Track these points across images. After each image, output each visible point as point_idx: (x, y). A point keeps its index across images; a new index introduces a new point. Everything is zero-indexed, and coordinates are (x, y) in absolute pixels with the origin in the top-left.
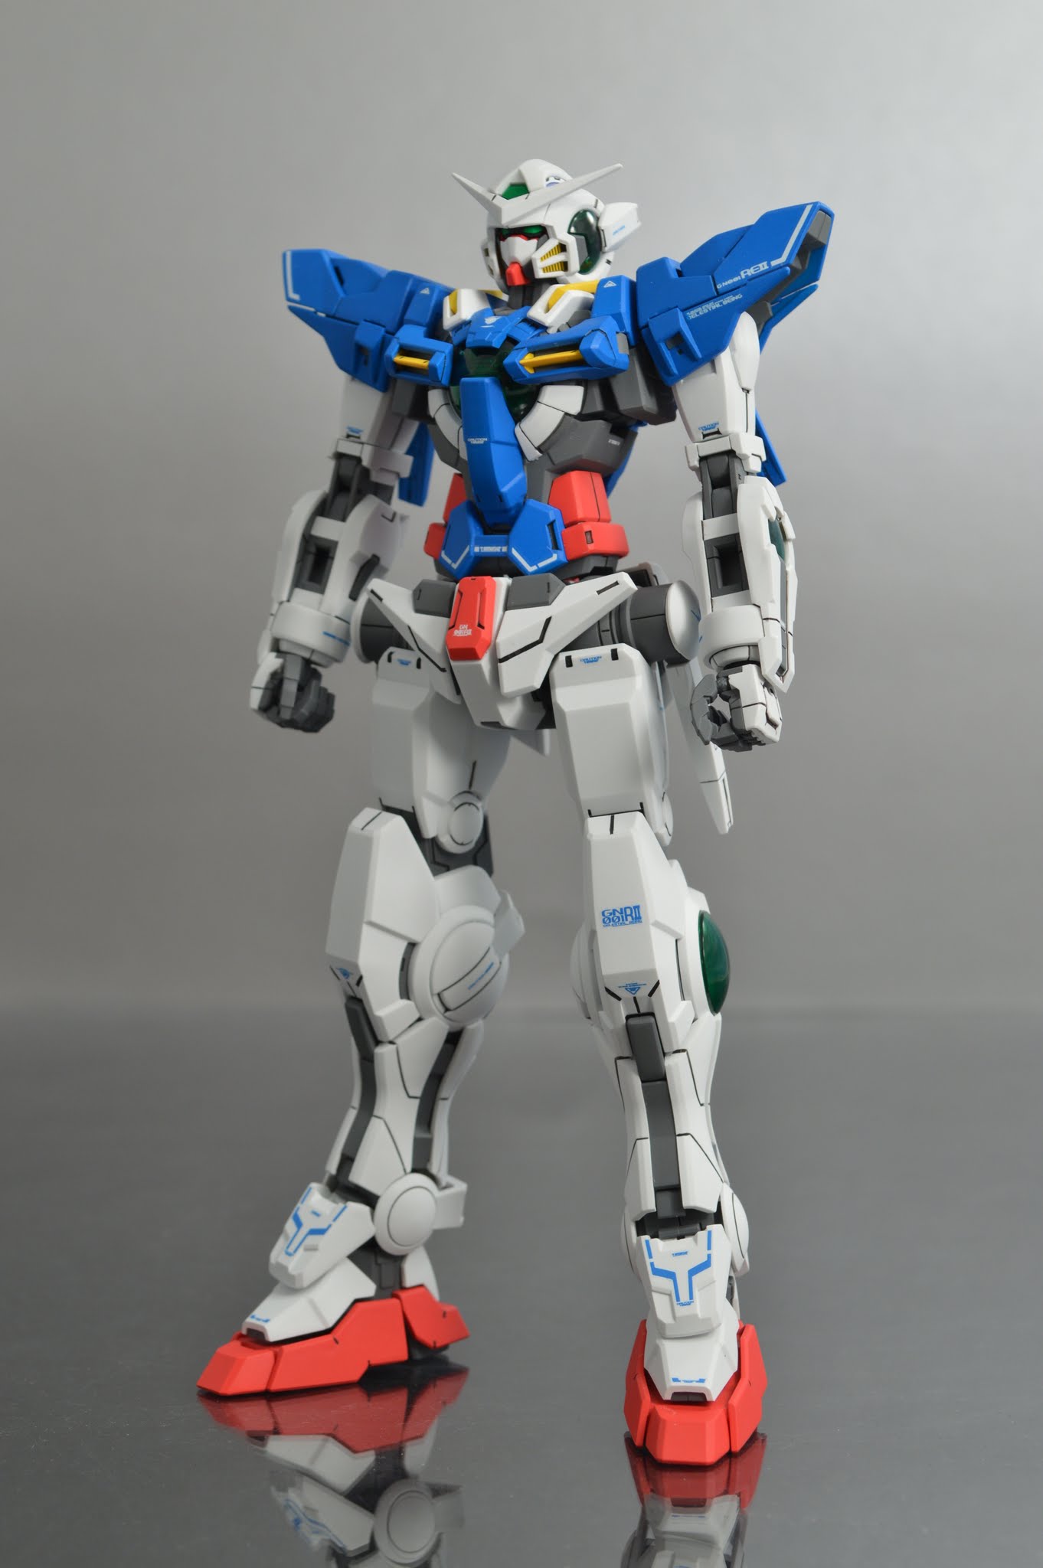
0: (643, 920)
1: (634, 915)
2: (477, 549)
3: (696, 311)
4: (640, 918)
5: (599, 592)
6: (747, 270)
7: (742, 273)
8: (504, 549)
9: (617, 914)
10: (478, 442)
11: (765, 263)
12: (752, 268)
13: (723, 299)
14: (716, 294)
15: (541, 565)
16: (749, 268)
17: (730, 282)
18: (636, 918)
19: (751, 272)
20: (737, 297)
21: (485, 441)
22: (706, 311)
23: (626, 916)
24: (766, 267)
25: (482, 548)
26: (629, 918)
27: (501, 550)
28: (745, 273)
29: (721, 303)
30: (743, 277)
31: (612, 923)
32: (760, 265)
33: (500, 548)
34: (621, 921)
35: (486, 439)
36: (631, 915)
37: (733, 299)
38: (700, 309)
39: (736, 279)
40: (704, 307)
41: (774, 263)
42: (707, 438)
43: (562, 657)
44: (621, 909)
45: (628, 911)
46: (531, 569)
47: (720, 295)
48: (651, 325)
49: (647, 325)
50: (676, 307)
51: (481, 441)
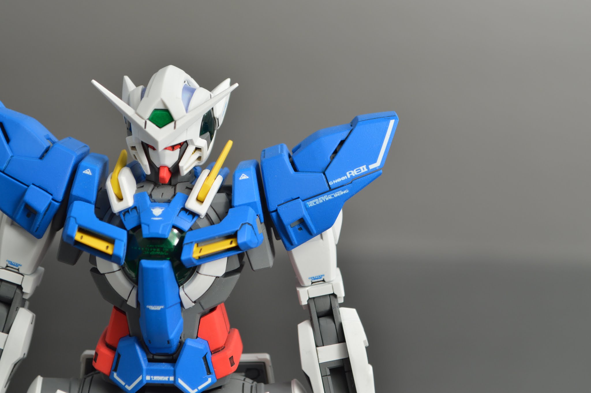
3: (314, 201)
6: (351, 171)
7: (348, 173)
12: (355, 170)
13: (334, 193)
14: (328, 188)
16: (353, 170)
17: (339, 180)
19: (354, 173)
20: (345, 192)
22: (322, 202)
24: (366, 170)
28: (350, 173)
29: (332, 196)
30: (349, 177)
37: (342, 193)
38: (316, 200)
39: (343, 178)
40: (320, 198)
41: (372, 166)
42: (314, 284)
47: (331, 189)
48: (278, 211)
49: (276, 211)
50: (298, 198)
51: (159, 308)
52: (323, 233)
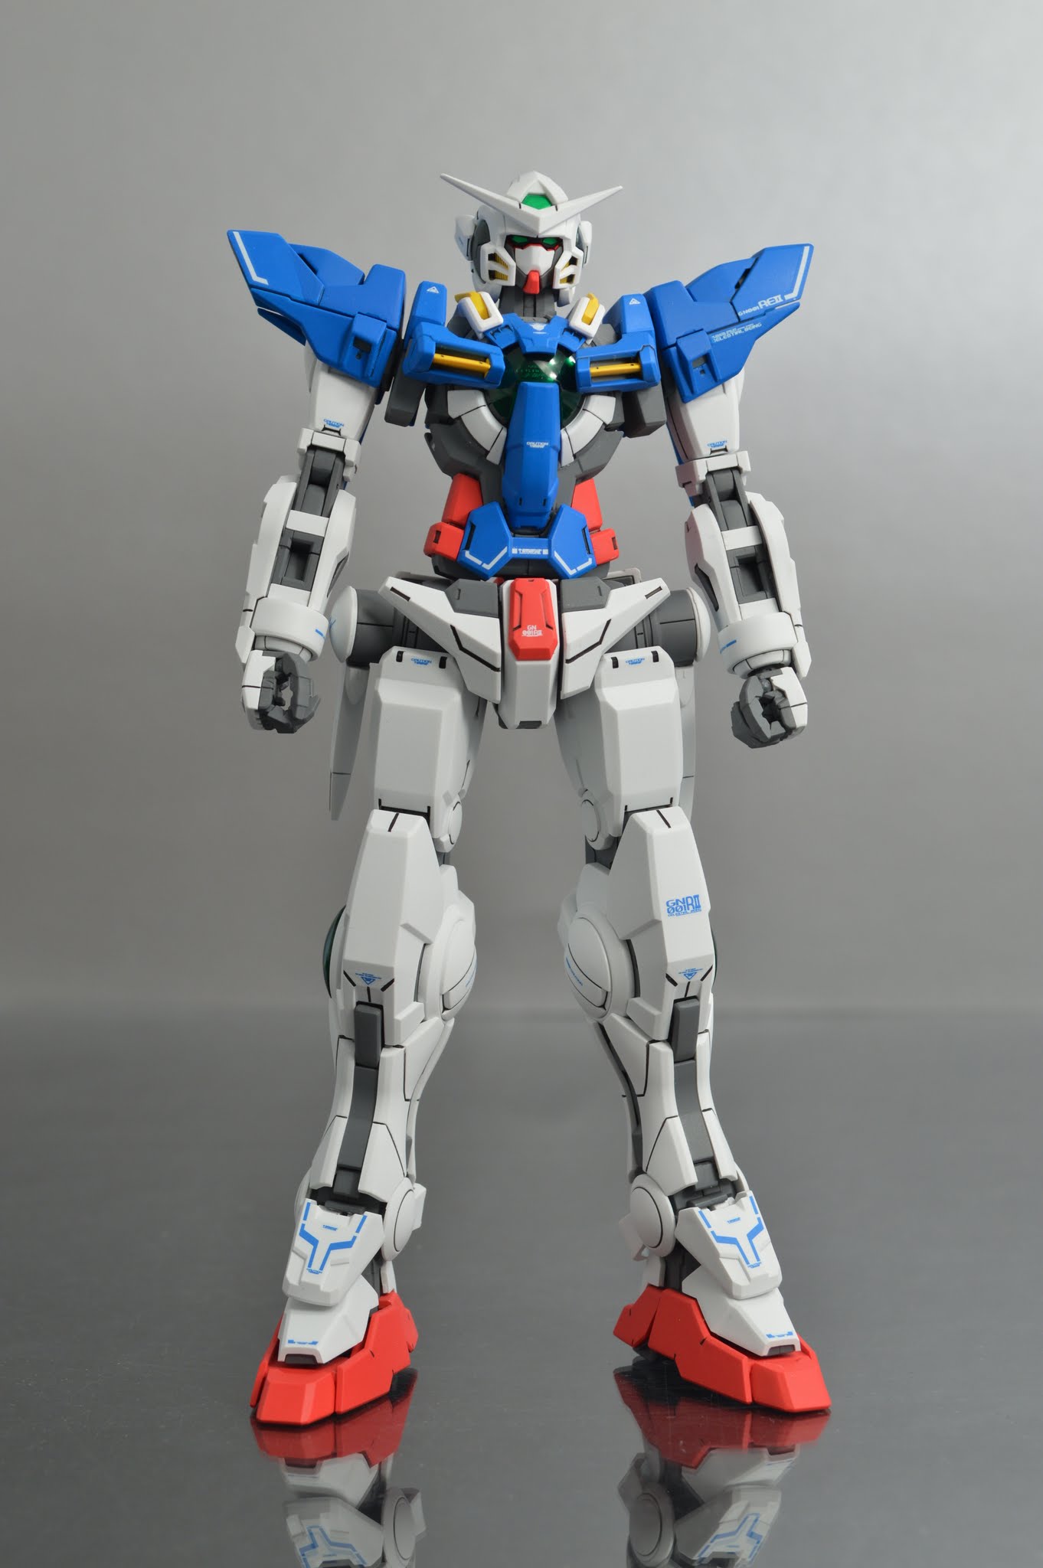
0: (702, 908)
1: (694, 904)
2: (514, 551)
3: (720, 335)
4: (699, 906)
5: (647, 596)
6: (764, 301)
7: (760, 303)
8: (546, 552)
9: (680, 904)
10: (538, 446)
11: (779, 296)
12: (768, 300)
13: (745, 326)
14: (736, 320)
15: (581, 568)
16: (766, 299)
17: (749, 311)
18: (697, 907)
19: (768, 303)
20: (757, 326)
21: (546, 446)
22: (729, 336)
23: (688, 905)
24: (781, 300)
25: (520, 550)
26: (691, 907)
27: (542, 552)
28: (763, 303)
29: (743, 330)
30: (762, 307)
31: (676, 912)
32: (775, 298)
33: (540, 550)
34: (683, 911)
35: (547, 444)
36: (692, 904)
37: (754, 327)
38: (724, 333)
39: (755, 309)
40: (727, 332)
41: (788, 297)
42: (713, 454)
43: (609, 657)
44: (683, 899)
45: (690, 901)
46: (571, 572)
47: (740, 321)
48: (679, 344)
49: (675, 345)
50: (702, 330)
51: (542, 445)
52: (726, 383)
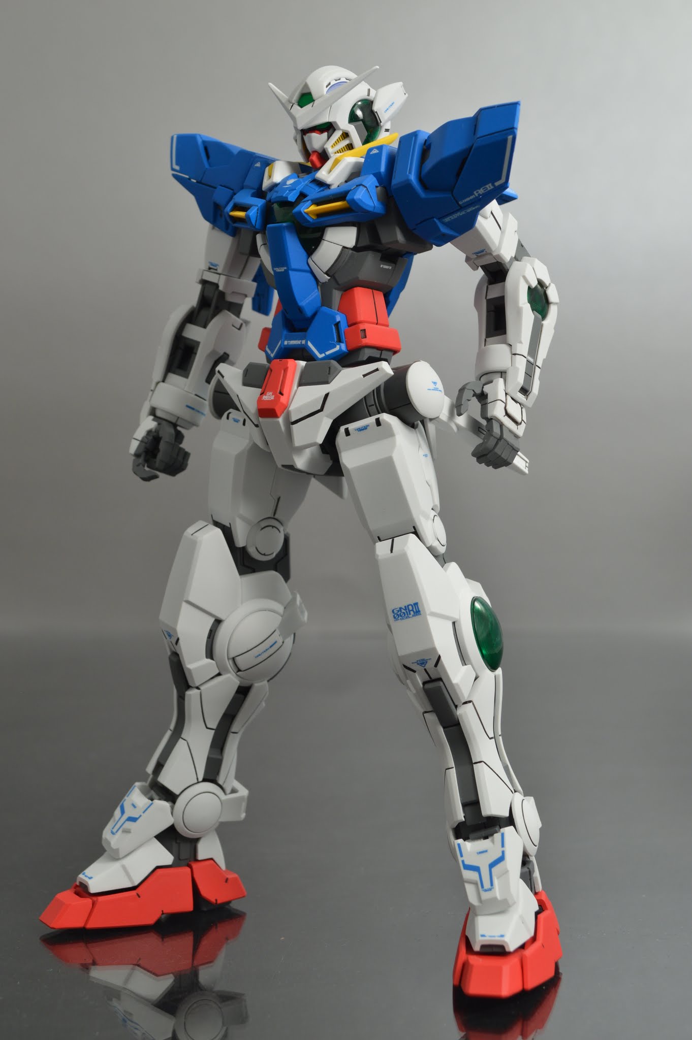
0: (422, 612)
1: (415, 610)
2: (286, 343)
3: (449, 218)
4: (419, 611)
5: (364, 375)
6: (478, 191)
7: (475, 192)
9: (403, 611)
10: (280, 271)
11: (490, 184)
12: (481, 189)
15: (328, 353)
16: (480, 189)
17: (468, 199)
18: (417, 612)
22: (456, 217)
23: (410, 611)
24: (492, 187)
25: (289, 341)
26: (412, 613)
27: (301, 342)
28: (477, 192)
29: (465, 212)
30: (476, 195)
31: (400, 617)
32: (487, 186)
34: (406, 615)
35: (286, 268)
36: (413, 610)
38: (451, 217)
39: (472, 197)
40: (454, 215)
41: (497, 184)
43: (343, 428)
44: (405, 607)
45: (410, 608)
46: (320, 356)
51: (283, 269)
